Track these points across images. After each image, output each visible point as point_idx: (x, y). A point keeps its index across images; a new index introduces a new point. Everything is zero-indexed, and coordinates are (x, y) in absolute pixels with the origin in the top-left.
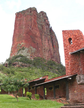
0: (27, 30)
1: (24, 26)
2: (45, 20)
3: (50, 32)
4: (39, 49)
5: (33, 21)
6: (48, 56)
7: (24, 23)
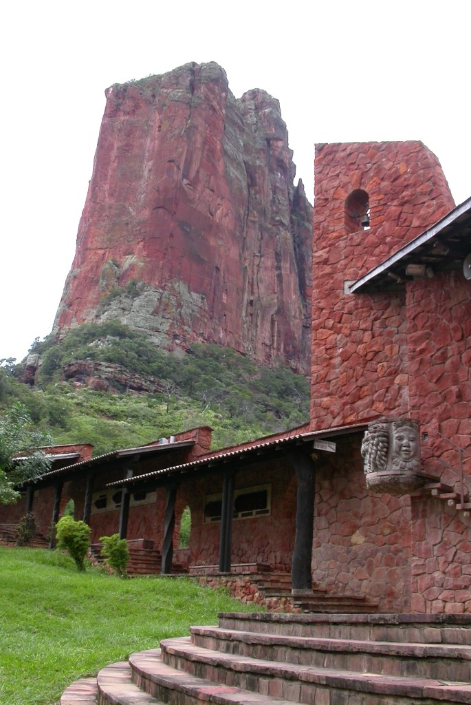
0: (161, 188)
1: (150, 163)
2: (268, 140)
3: (292, 212)
4: (225, 297)
5: (199, 140)
6: (268, 342)
7: (150, 144)
